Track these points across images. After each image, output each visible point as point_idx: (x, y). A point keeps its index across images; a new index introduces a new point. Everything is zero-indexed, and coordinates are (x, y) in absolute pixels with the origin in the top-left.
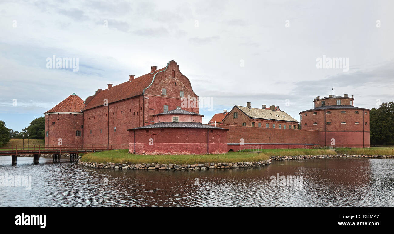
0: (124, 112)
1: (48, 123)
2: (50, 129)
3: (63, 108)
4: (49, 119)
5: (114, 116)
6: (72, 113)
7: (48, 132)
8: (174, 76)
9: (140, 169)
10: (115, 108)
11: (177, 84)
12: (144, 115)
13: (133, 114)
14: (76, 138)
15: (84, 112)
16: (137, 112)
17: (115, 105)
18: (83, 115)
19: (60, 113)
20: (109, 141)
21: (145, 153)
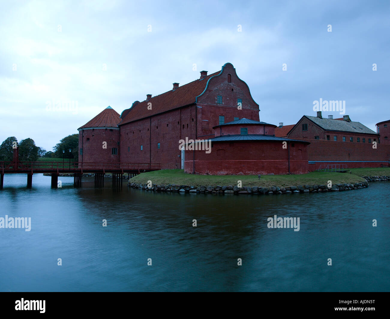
0: (170, 125)
1: (83, 139)
2: (85, 146)
3: (98, 123)
4: (84, 135)
5: (157, 130)
6: (108, 128)
7: (82, 149)
8: (230, 80)
9: (214, 193)
10: (158, 121)
11: (234, 91)
12: (196, 128)
13: (182, 127)
14: (112, 156)
15: (121, 127)
16: (188, 125)
17: (159, 117)
18: (120, 130)
19: (94, 128)
20: (151, 160)
21: (209, 173)
